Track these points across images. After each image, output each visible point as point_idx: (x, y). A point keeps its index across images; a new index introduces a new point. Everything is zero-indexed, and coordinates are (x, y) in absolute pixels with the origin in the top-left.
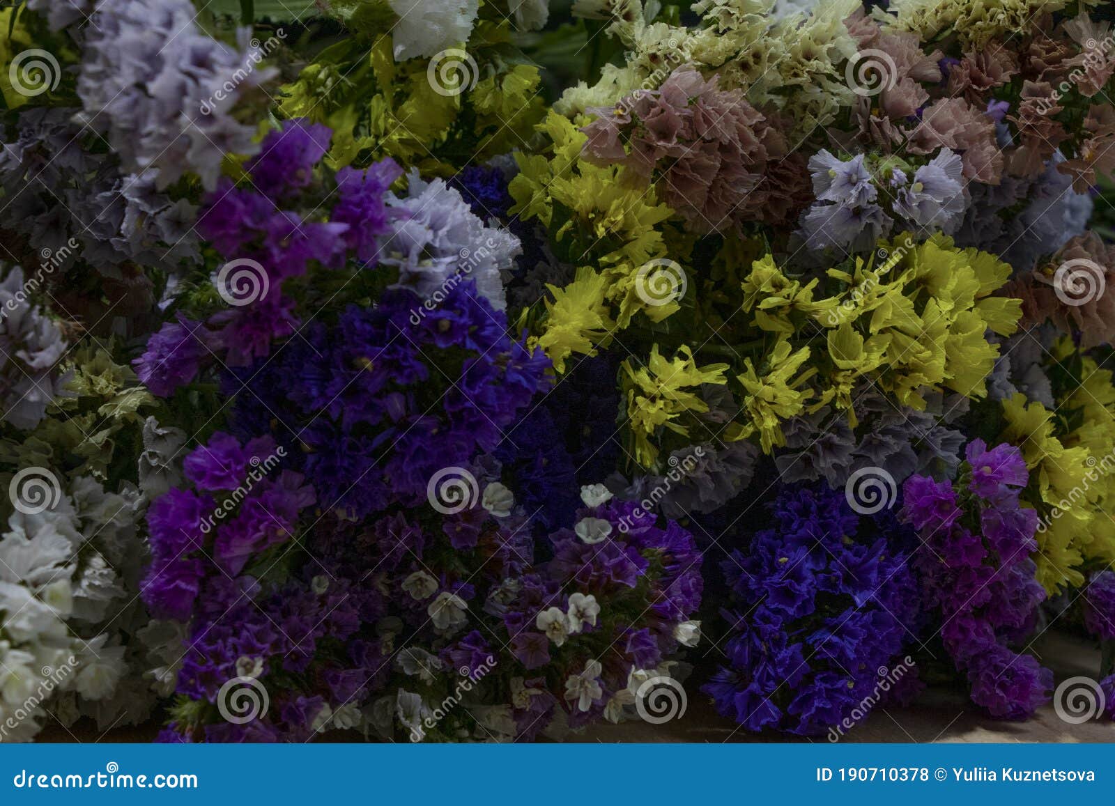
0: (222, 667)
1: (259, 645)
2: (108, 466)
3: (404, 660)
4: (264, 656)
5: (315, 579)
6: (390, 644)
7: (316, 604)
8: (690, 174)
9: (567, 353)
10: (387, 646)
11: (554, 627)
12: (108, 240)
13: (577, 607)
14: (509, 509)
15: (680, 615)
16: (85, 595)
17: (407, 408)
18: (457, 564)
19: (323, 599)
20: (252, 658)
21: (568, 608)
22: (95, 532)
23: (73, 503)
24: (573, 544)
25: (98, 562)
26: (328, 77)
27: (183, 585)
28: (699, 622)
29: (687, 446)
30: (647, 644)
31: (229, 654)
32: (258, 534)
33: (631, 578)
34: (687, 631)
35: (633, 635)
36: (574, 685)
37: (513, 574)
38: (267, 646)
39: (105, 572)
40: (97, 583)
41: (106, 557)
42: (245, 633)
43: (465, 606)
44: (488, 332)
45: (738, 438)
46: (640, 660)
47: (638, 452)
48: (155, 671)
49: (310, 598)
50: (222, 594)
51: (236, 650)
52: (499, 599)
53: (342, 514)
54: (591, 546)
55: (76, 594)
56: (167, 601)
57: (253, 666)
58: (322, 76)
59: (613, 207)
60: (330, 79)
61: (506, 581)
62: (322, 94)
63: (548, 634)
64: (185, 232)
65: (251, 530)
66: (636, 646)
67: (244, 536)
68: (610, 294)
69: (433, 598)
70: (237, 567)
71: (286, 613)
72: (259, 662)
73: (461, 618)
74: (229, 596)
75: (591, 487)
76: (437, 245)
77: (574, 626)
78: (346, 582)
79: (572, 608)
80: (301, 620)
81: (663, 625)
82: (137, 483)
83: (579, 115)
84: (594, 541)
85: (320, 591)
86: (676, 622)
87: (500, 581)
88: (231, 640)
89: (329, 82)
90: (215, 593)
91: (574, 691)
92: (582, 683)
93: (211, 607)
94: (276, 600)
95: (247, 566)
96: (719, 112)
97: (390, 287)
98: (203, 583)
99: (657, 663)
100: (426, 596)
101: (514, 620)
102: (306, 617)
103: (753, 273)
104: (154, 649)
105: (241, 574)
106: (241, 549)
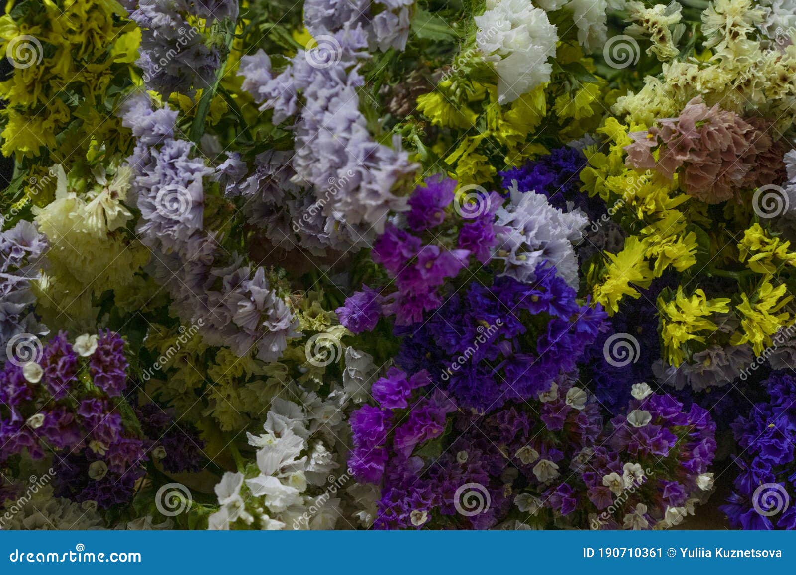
0: (401, 517)
1: (425, 502)
2: (323, 375)
3: (519, 501)
4: (428, 509)
5: (459, 454)
6: (510, 489)
7: (459, 471)
8: (701, 173)
9: (620, 298)
10: (508, 491)
11: (614, 483)
12: (316, 236)
13: (630, 471)
14: (584, 404)
15: (699, 470)
16: (314, 470)
17: (513, 348)
18: (552, 436)
19: (464, 466)
20: (420, 511)
21: (623, 472)
22: (318, 427)
23: (303, 411)
24: (626, 427)
25: (320, 448)
26: (457, 87)
27: (374, 465)
28: (712, 474)
29: (704, 350)
30: (679, 491)
31: (406, 507)
32: (421, 435)
33: (665, 450)
34: (705, 481)
35: (668, 486)
36: (629, 520)
37: (589, 444)
38: (430, 502)
39: (325, 455)
40: (321, 462)
41: (326, 445)
42: (415, 495)
43: (557, 467)
44: (564, 302)
45: (739, 344)
46: (673, 501)
47: (670, 357)
48: (359, 514)
49: (455, 468)
50: (400, 469)
51: (410, 506)
52: (579, 463)
53: (474, 411)
54: (638, 429)
55: (308, 469)
56: (364, 474)
57: (422, 515)
58: (453, 88)
59: (648, 199)
60: (458, 90)
61: (584, 449)
62: (453, 101)
63: (611, 489)
64: (366, 230)
65: (416, 432)
66: (671, 492)
67: (413, 434)
68: (648, 255)
69: (536, 462)
70: (407, 453)
71: (441, 478)
72: (425, 514)
73: (555, 474)
74: (404, 470)
75: (638, 385)
76: (529, 243)
77: (628, 483)
78: (479, 452)
79: (626, 472)
80: (451, 483)
81: (688, 475)
82: (343, 387)
83: (628, 116)
84: (640, 426)
85: (461, 461)
86: (697, 474)
87: (580, 449)
88: (406, 500)
89: (458, 92)
90: (395, 467)
91: (629, 524)
92: (635, 518)
93: (393, 476)
94: (434, 470)
95: (414, 451)
96: (720, 130)
97: (499, 276)
98: (387, 464)
99: (685, 500)
100: (531, 461)
101: (588, 477)
102: (454, 481)
103: (745, 237)
104: (358, 500)
105: (411, 456)
106: (411, 442)
